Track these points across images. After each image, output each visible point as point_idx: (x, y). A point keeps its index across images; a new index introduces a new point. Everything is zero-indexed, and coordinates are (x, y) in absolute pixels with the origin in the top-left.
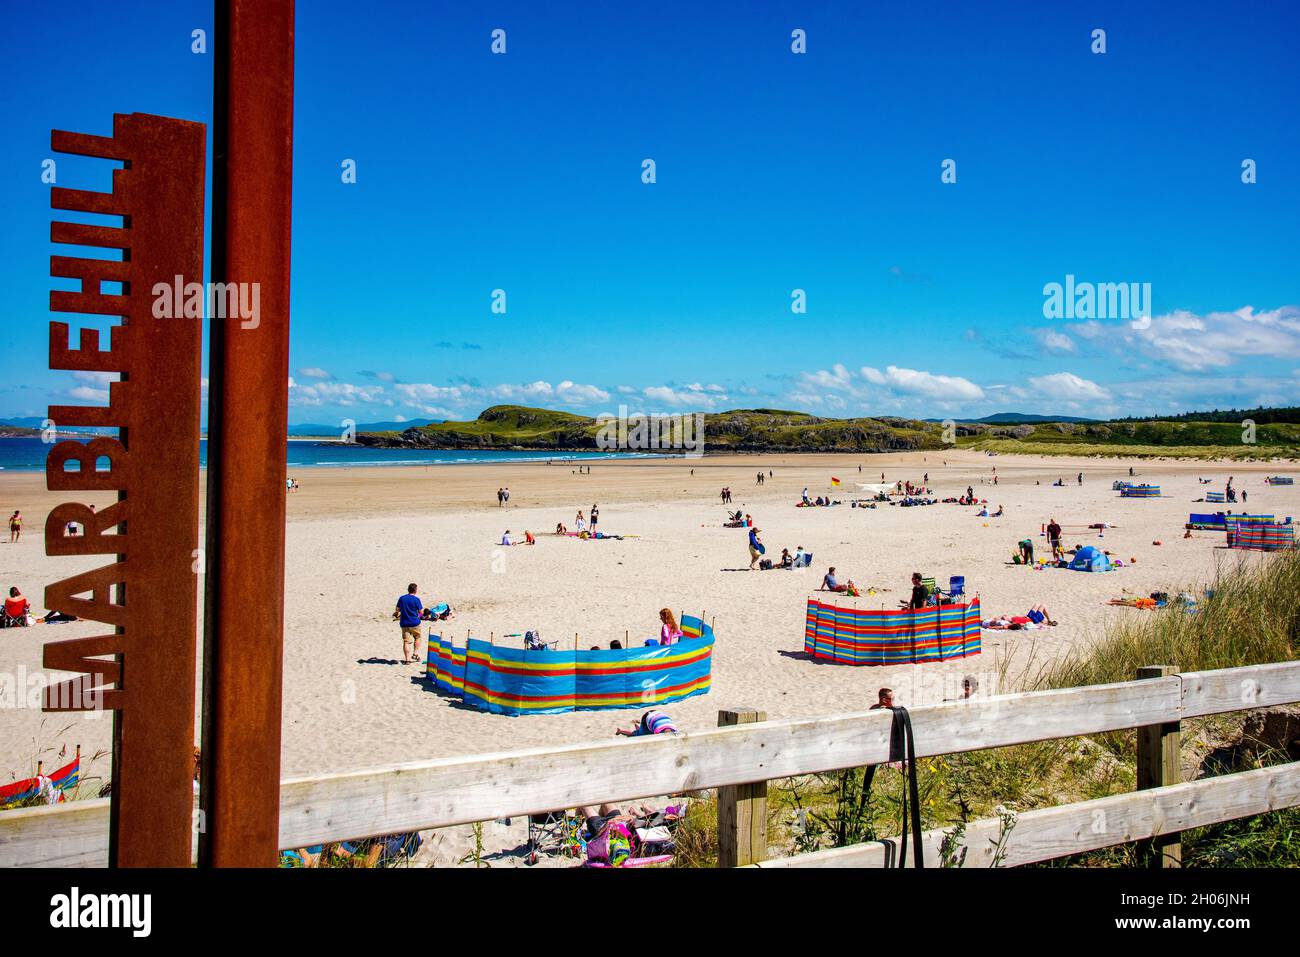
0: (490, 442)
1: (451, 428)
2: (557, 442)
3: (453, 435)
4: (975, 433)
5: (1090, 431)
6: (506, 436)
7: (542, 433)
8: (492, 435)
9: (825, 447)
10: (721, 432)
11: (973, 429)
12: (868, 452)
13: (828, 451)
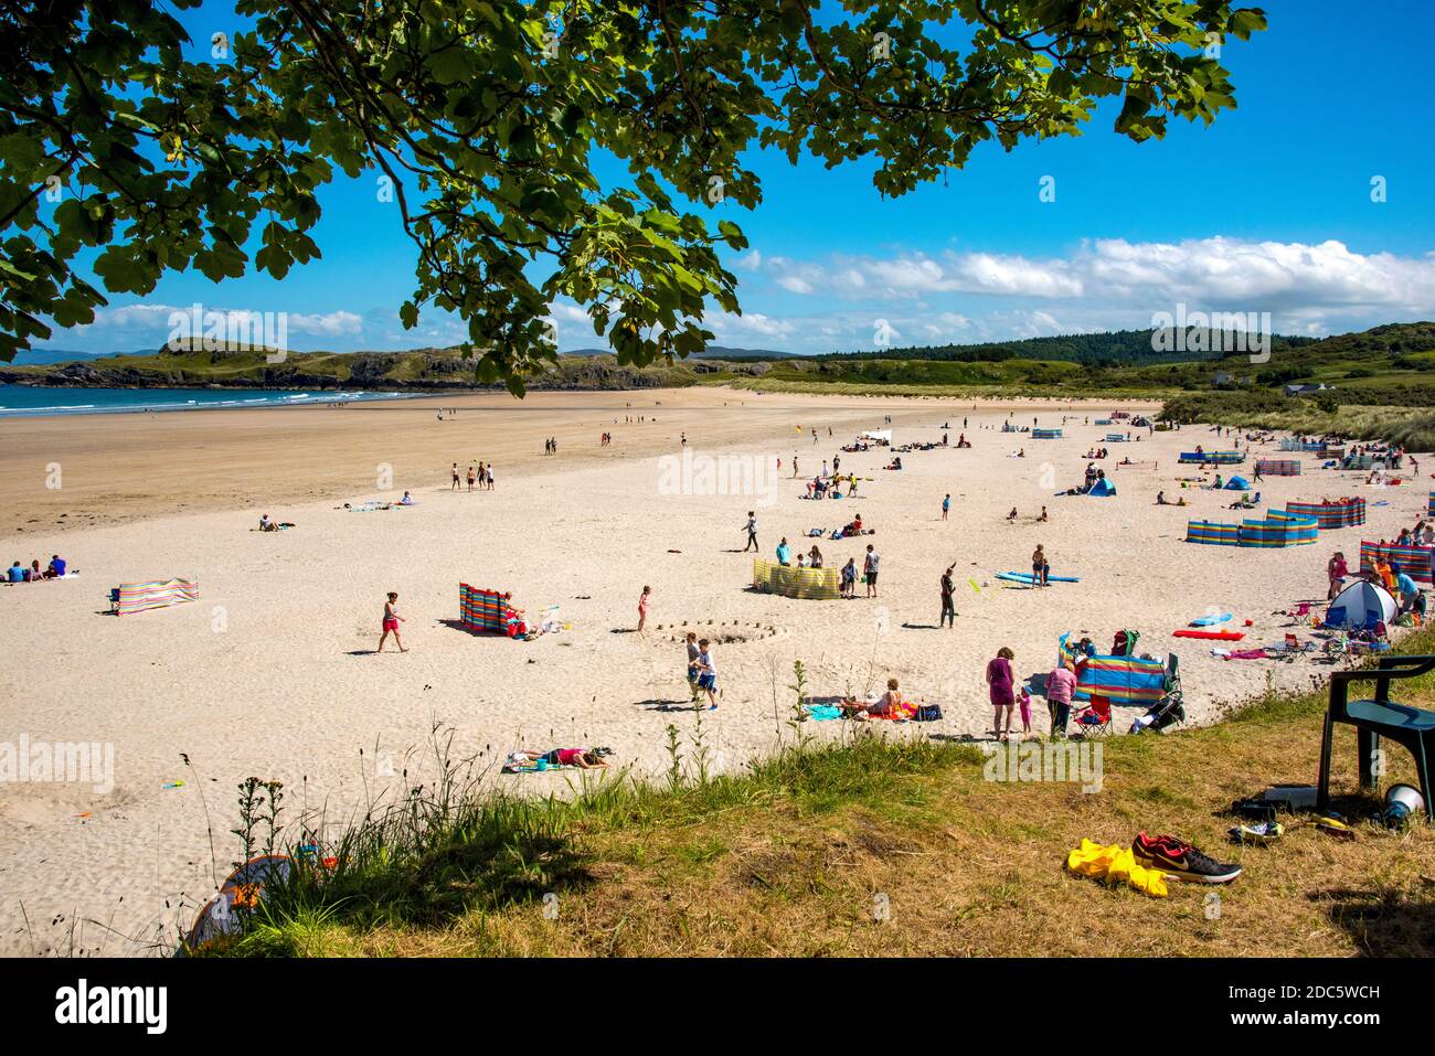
0: (181, 379)
1: (127, 364)
2: (263, 380)
3: (132, 371)
4: (716, 371)
5: (823, 369)
6: (200, 373)
7: (244, 369)
8: (183, 373)
9: (567, 385)
10: (454, 369)
11: (714, 366)
12: (612, 389)
13: (570, 388)
